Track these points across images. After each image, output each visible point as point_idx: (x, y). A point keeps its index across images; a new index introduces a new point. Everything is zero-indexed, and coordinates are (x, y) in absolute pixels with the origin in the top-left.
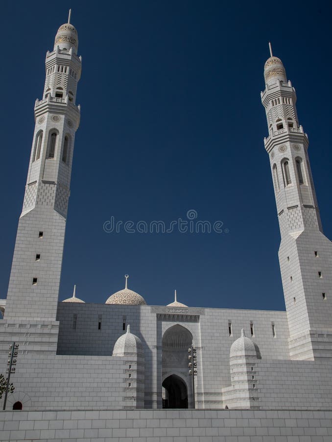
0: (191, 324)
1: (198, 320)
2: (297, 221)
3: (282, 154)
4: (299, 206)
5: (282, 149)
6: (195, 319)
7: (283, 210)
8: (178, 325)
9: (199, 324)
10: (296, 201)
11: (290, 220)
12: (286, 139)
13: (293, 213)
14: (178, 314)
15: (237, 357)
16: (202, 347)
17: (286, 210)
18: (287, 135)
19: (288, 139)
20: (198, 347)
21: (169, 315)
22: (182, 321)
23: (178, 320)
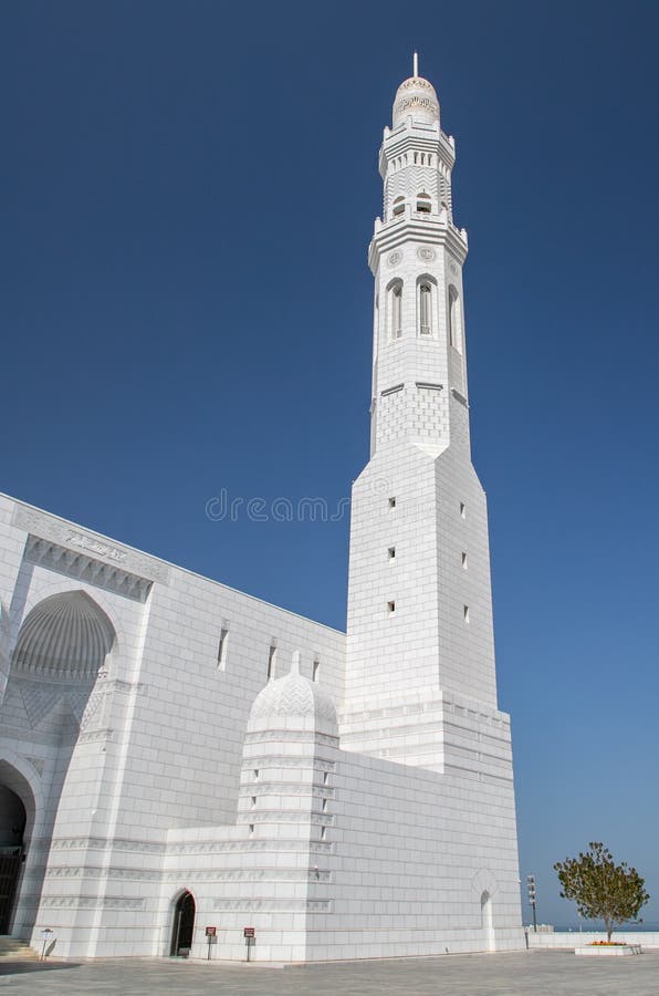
0: (121, 600)
1: (143, 596)
2: (435, 420)
3: (423, 264)
4: (446, 388)
5: (425, 255)
6: (136, 588)
7: (402, 385)
8: (82, 594)
9: (146, 609)
10: (438, 375)
11: (418, 411)
12: (438, 237)
13: (428, 399)
14: (95, 556)
15: (286, 732)
16: (140, 684)
17: (411, 387)
18: (442, 231)
19: (443, 241)
20: (127, 680)
21: (65, 554)
22: (98, 583)
23: (86, 578)
